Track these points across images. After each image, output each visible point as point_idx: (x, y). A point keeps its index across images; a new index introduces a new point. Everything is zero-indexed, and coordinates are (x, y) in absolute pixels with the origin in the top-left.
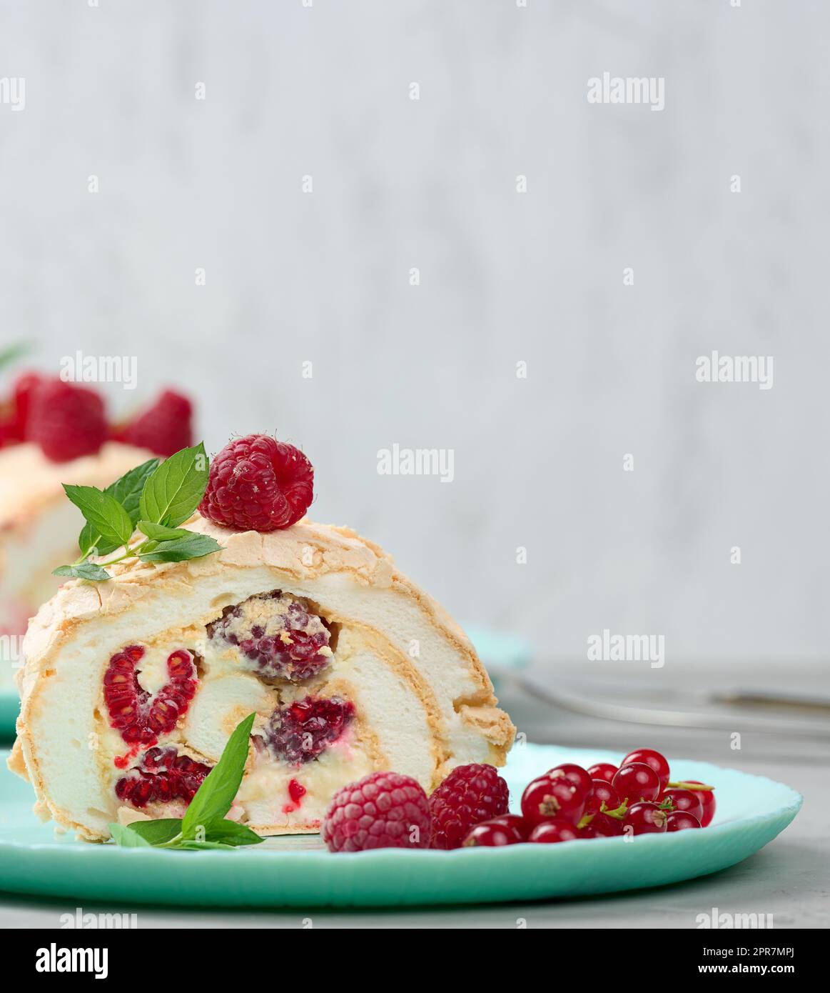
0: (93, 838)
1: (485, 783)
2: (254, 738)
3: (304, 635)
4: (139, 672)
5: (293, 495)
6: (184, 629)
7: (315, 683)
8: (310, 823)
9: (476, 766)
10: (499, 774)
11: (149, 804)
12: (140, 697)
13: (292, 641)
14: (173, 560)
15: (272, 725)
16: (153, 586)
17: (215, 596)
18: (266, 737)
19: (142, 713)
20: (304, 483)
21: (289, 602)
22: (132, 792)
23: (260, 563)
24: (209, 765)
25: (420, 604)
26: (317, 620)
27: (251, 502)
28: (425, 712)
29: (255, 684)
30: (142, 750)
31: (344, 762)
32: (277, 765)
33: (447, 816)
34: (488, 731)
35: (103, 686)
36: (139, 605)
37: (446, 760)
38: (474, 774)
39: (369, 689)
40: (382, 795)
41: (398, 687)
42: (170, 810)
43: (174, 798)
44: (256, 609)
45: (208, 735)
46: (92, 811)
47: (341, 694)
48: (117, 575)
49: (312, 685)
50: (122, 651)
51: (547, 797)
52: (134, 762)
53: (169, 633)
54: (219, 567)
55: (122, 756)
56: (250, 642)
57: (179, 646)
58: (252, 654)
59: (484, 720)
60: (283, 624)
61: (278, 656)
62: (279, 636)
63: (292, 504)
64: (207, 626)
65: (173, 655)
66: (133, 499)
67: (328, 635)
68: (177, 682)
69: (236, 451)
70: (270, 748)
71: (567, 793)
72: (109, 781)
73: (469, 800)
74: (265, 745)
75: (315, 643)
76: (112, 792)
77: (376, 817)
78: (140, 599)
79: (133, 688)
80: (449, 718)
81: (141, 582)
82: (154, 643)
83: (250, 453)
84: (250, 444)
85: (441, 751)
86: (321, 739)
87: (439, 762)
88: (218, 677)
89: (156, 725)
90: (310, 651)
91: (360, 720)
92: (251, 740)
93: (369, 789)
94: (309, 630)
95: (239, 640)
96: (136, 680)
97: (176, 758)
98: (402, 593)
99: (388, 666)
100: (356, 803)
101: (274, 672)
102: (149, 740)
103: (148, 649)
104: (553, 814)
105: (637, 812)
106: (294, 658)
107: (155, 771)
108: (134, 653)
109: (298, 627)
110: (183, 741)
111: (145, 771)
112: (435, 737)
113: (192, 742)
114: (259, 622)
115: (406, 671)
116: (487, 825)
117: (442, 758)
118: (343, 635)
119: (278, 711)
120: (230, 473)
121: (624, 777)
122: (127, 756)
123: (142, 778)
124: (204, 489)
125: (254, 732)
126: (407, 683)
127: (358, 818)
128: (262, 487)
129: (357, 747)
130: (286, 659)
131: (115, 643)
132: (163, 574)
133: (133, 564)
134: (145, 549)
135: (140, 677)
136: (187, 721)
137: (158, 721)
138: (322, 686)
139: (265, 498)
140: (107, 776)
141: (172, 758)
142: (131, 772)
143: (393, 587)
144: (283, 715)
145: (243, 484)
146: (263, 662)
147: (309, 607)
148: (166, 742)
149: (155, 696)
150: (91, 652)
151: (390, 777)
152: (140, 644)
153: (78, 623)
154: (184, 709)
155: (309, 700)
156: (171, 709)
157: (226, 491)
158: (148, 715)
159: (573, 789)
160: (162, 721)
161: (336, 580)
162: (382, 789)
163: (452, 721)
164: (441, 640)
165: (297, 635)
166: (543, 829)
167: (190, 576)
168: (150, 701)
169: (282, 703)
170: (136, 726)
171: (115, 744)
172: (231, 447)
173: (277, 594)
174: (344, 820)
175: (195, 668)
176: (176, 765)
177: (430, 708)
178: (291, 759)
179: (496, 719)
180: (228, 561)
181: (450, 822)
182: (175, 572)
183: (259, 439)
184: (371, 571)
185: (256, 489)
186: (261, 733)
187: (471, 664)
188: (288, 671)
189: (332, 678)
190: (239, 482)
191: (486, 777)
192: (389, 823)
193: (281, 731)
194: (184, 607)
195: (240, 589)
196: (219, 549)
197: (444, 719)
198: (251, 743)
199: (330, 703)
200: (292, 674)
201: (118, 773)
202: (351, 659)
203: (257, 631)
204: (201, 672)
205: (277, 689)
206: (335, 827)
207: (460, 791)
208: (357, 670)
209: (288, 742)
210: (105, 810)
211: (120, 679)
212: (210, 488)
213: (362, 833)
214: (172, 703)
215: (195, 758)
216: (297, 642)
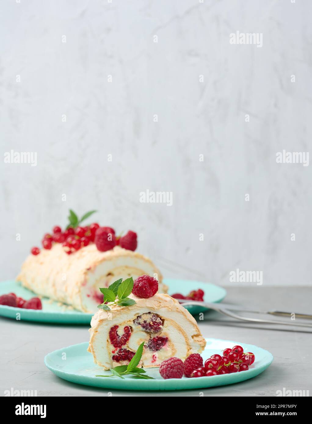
0: (107, 369)
1: (197, 358)
2: (145, 346)
3: (156, 322)
4: (117, 331)
5: (153, 289)
6: (128, 321)
7: (159, 333)
8: (158, 365)
9: (195, 354)
10: (201, 356)
11: (120, 361)
12: (118, 337)
13: (153, 324)
14: (125, 306)
15: (149, 343)
16: (120, 312)
17: (135, 314)
18: (147, 346)
19: (118, 340)
20: (156, 286)
21: (152, 315)
22: (116, 359)
23: (145, 306)
24: (134, 352)
25: (183, 314)
26: (159, 319)
27: (143, 292)
28: (185, 339)
29: (145, 334)
30: (118, 349)
31: (166, 351)
32: (150, 352)
33: (188, 366)
34: (200, 343)
35: (109, 334)
36: (117, 316)
37: (190, 349)
38: (195, 356)
39: (171, 334)
40: (172, 363)
41: (179, 333)
42: (125, 363)
43: (126, 360)
44: (145, 316)
45: (134, 345)
46: (107, 363)
47: (165, 336)
48: (112, 308)
49: (158, 333)
50: (113, 326)
51: (210, 364)
52: (116, 352)
53: (124, 322)
54: (136, 307)
55: (114, 350)
56: (143, 324)
57: (127, 325)
58: (144, 327)
59: (199, 340)
60: (151, 320)
61: (150, 328)
62: (150, 323)
63: (153, 291)
64: (133, 320)
65: (125, 327)
66: (116, 288)
67: (162, 322)
68: (126, 333)
69: (140, 279)
70: (148, 348)
71: (215, 362)
72: (111, 356)
73: (193, 363)
74: (147, 347)
75: (159, 324)
76: (111, 359)
77: (171, 368)
78: (118, 315)
79: (116, 335)
80: (191, 340)
81: (117, 311)
82: (121, 325)
83: (143, 280)
84: (143, 278)
85: (189, 347)
86: (160, 346)
87: (188, 350)
88: (136, 332)
89: (121, 343)
90: (157, 327)
91: (169, 341)
92: (144, 346)
93: (170, 362)
94: (157, 321)
95: (141, 324)
96: (117, 333)
97: (126, 351)
98: (179, 312)
99: (176, 329)
100: (166, 365)
101: (149, 331)
102: (120, 347)
103: (120, 326)
104: (212, 368)
105: (232, 365)
106: (153, 328)
107: (121, 354)
108: (116, 327)
109: (154, 320)
110: (128, 347)
111: (119, 354)
112: (187, 345)
113: (131, 347)
114: (145, 320)
115: (180, 330)
116: (196, 370)
117: (189, 349)
118: (165, 322)
119: (150, 339)
120: (138, 285)
121: (230, 355)
122: (115, 350)
123: (118, 355)
124: (132, 288)
125: (144, 345)
126: (180, 332)
127: (167, 368)
128: (146, 289)
129: (169, 347)
130: (152, 328)
131: (112, 325)
132: (123, 309)
133: (116, 305)
134: (118, 302)
135: (117, 332)
136: (129, 342)
137: (122, 342)
138: (160, 334)
139: (147, 291)
140: (110, 355)
141: (125, 351)
142: (116, 354)
143: (177, 311)
144: (151, 340)
145: (141, 288)
146: (146, 329)
147: (157, 316)
148: (124, 347)
149: (121, 337)
150: (106, 327)
151: (174, 359)
152: (118, 325)
153: (103, 320)
154: (128, 340)
155: (157, 337)
156: (125, 339)
157: (137, 289)
158: (120, 341)
159: (216, 362)
160: (123, 342)
161: (163, 310)
162: (172, 362)
163: (191, 341)
164: (188, 322)
165: (154, 323)
166: (209, 371)
167: (129, 309)
168: (120, 338)
169: (151, 338)
170: (117, 344)
171: (112, 348)
172: (138, 278)
173: (150, 313)
174: (164, 369)
175: (130, 330)
176: (126, 352)
177: (186, 338)
178: (153, 350)
179: (202, 340)
180: (138, 306)
181: (189, 368)
182: (126, 308)
183: (145, 277)
184: (172, 307)
185: (144, 289)
186: (146, 345)
187: (196, 327)
188: (152, 331)
189: (163, 332)
190: (140, 288)
191: (197, 357)
192: (174, 370)
193: (151, 344)
194: (128, 316)
195: (141, 312)
196: (136, 303)
197: (189, 340)
198: (144, 347)
199: (162, 337)
200: (153, 331)
201: (113, 354)
202: (167, 327)
203: (145, 322)
204: (132, 331)
205: (150, 334)
206: (162, 370)
207: (191, 360)
208: (169, 330)
209: (153, 347)
210: (110, 363)
211: (113, 333)
212: (134, 288)
213: (168, 372)
214: (125, 338)
215: (131, 350)
216: (154, 324)
